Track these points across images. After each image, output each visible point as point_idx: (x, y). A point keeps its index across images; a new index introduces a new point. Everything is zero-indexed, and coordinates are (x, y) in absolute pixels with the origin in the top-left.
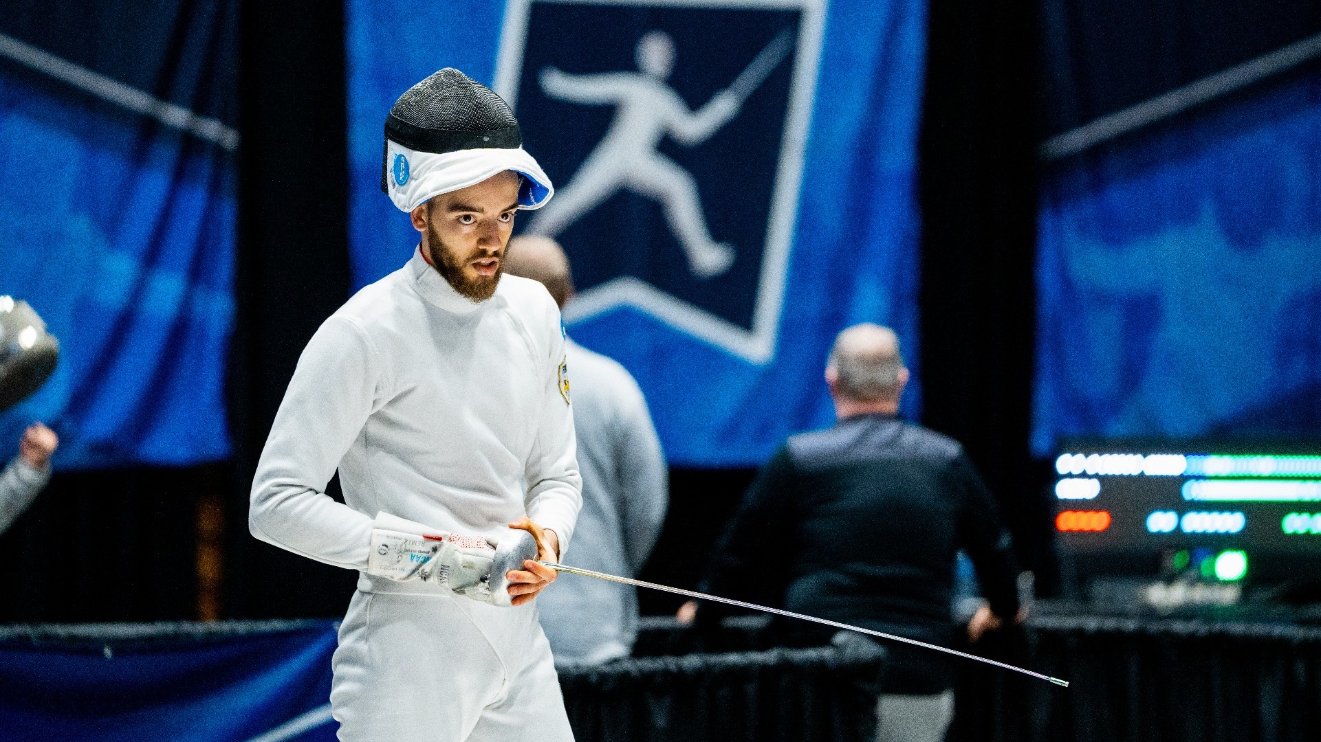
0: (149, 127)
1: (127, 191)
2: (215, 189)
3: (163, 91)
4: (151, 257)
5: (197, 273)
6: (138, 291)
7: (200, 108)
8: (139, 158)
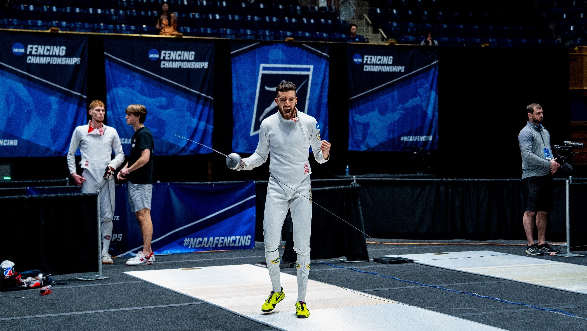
0: (199, 96)
1: (196, 107)
2: (210, 108)
3: (201, 92)
4: (200, 119)
5: (207, 122)
6: (198, 124)
7: (207, 94)
8: (198, 103)
